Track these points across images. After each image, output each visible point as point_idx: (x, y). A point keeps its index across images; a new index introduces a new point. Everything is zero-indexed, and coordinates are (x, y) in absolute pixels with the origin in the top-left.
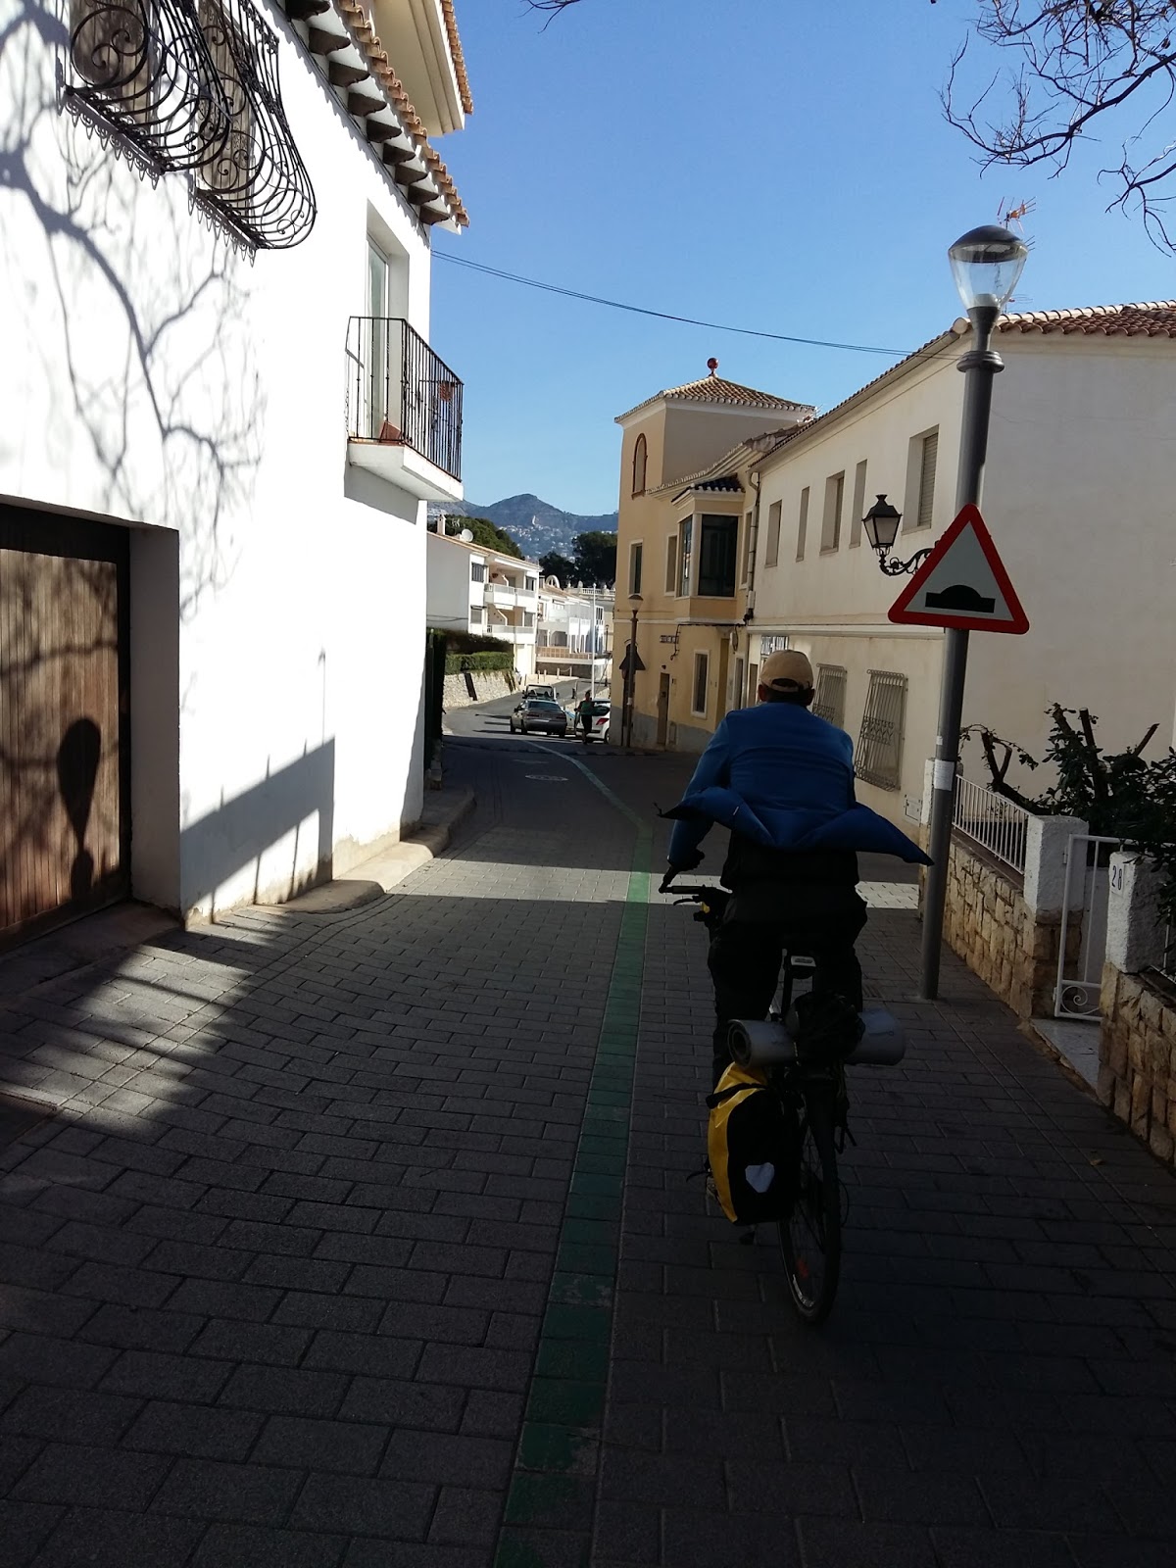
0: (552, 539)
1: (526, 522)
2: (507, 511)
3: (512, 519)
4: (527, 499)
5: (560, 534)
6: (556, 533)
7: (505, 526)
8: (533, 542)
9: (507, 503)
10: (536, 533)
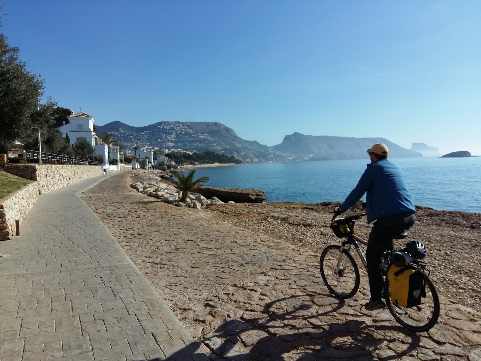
0: (128, 135)
1: (117, 130)
2: (110, 127)
3: (112, 129)
4: (117, 123)
5: (130, 133)
6: (128, 133)
7: (110, 132)
8: (121, 136)
9: (110, 124)
10: (121, 134)
